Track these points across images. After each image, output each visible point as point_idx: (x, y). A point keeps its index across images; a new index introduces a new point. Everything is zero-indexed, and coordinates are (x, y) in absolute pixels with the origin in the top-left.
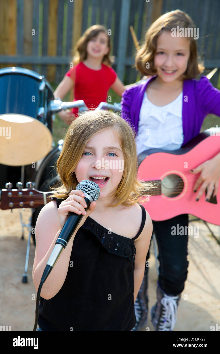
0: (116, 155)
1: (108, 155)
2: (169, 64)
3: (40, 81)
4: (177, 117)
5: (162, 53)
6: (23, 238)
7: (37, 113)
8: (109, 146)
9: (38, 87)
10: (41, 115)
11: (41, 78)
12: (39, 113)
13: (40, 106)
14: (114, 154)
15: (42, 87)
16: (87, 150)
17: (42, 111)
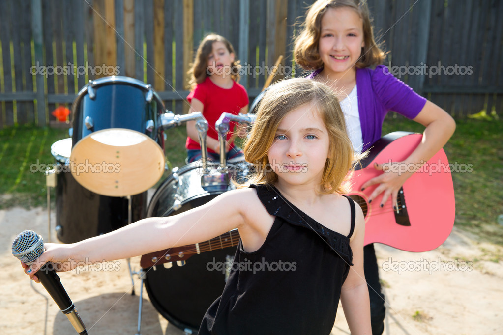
0: (317, 138)
1: (307, 137)
2: (340, 47)
3: (146, 91)
4: (354, 117)
5: (329, 35)
6: (133, 293)
7: (145, 127)
8: (307, 127)
9: (145, 97)
10: (150, 128)
11: (147, 87)
12: (148, 127)
13: (149, 119)
14: (313, 136)
15: (149, 97)
16: (280, 133)
17: (150, 124)
